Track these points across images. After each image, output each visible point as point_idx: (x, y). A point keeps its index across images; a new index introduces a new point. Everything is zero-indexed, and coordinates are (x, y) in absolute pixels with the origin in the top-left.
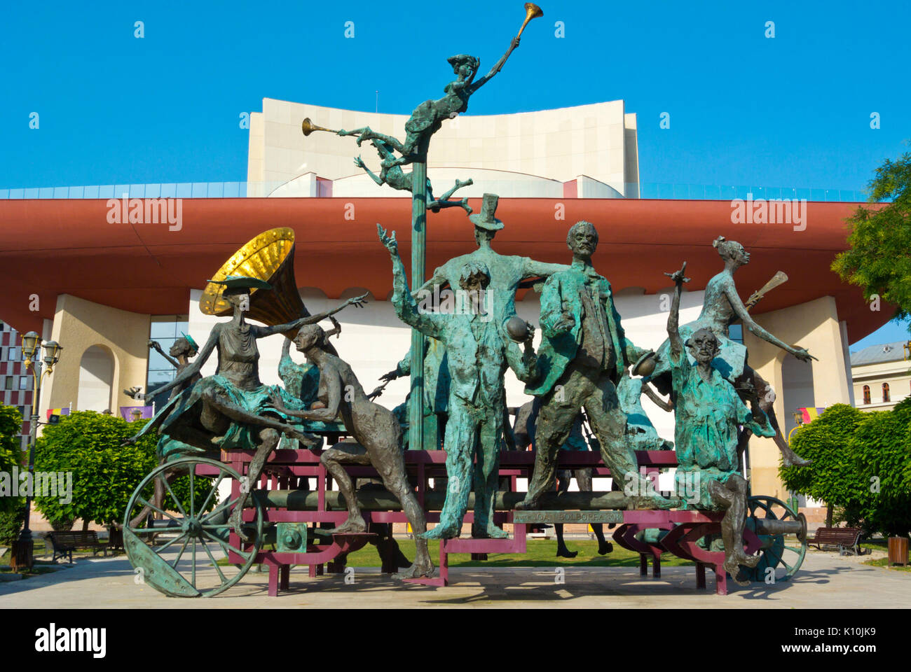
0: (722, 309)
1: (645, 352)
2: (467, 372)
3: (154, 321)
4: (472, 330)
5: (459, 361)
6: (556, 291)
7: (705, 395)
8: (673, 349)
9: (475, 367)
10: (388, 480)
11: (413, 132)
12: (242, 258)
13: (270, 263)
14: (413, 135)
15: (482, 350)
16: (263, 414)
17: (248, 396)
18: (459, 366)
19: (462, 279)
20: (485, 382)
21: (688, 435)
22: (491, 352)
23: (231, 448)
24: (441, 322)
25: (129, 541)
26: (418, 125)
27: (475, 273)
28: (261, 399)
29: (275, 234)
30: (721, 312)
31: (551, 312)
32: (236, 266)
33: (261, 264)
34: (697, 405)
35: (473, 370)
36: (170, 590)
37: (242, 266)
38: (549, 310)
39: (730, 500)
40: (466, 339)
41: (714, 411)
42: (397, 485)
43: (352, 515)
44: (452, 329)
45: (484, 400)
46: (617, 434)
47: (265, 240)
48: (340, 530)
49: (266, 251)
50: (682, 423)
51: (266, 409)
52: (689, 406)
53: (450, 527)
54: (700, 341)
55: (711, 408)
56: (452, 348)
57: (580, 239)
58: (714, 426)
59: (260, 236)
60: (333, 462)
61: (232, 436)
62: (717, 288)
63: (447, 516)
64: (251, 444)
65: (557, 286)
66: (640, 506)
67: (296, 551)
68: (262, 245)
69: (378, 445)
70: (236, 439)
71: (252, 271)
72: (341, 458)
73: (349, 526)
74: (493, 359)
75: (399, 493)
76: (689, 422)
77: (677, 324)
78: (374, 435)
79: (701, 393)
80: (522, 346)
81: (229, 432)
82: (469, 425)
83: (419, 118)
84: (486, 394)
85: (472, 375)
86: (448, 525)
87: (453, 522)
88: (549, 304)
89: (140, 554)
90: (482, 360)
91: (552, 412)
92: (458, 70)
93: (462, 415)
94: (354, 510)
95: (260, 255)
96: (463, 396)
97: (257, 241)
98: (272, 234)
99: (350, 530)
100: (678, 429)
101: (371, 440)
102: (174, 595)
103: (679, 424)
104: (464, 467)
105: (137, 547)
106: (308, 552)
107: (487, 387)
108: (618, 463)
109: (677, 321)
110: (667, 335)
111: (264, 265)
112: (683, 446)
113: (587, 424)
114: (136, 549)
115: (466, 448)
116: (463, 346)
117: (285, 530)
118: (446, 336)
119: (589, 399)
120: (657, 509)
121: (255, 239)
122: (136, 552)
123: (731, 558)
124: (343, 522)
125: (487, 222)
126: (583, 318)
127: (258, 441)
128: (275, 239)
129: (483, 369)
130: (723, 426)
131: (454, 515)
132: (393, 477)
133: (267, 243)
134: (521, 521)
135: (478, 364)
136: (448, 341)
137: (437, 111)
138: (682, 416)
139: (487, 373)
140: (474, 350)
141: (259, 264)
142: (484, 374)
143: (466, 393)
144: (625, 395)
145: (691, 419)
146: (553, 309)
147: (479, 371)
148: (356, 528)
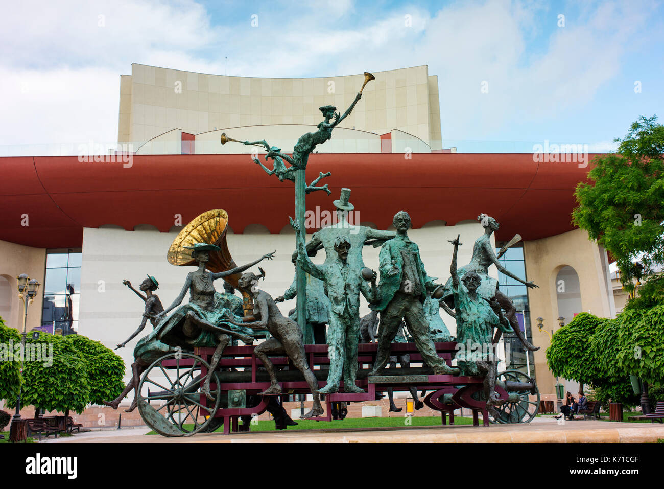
0: (483, 257)
1: (438, 285)
2: (339, 298)
3: (50, 253)
4: (342, 274)
5: (335, 292)
6: (388, 252)
7: (472, 309)
8: (454, 283)
9: (344, 296)
10: (296, 361)
11: (299, 152)
12: (191, 228)
13: (209, 231)
14: (299, 154)
15: (347, 286)
16: (220, 325)
17: (209, 315)
18: (335, 295)
19: (335, 246)
20: (350, 304)
21: (464, 333)
22: (352, 287)
23: (200, 345)
24: (324, 270)
25: (141, 404)
26: (302, 148)
27: (343, 242)
28: (219, 317)
29: (213, 213)
30: (483, 259)
31: (386, 264)
32: (188, 233)
33: (204, 232)
34: (468, 315)
35: (343, 298)
36: (166, 433)
37: (192, 233)
38: (384, 263)
39: (488, 369)
40: (339, 280)
41: (478, 318)
42: (301, 364)
43: (273, 384)
44: (330, 274)
45: (350, 315)
46: (423, 332)
47: (206, 217)
48: (266, 393)
49: (206, 224)
50: (460, 325)
51: (221, 323)
52: (464, 315)
53: (333, 386)
54: (469, 278)
55: (476, 317)
56: (330, 285)
57: (400, 222)
58: (478, 327)
59: (203, 214)
60: (262, 353)
61: (203, 339)
62: (480, 245)
63: (331, 381)
64: (214, 343)
65: (388, 249)
66: (437, 373)
67: (239, 407)
68: (204, 220)
69: (290, 341)
70: (205, 341)
71: (199, 236)
72: (266, 350)
73: (271, 390)
74: (354, 291)
75: (302, 369)
76: (464, 325)
77: (455, 269)
78: (287, 336)
79: (470, 308)
80: (370, 284)
81: (201, 337)
82: (341, 329)
83: (302, 144)
84: (350, 311)
85: (343, 300)
86: (332, 386)
87: (334, 384)
88: (384, 259)
89: (148, 412)
90: (348, 292)
91: (387, 320)
92: (326, 115)
93: (337, 323)
94: (274, 380)
95: (203, 226)
96: (338, 312)
97: (201, 217)
98: (211, 213)
99: (272, 393)
100: (458, 329)
101: (286, 339)
102: (169, 436)
103: (459, 326)
104: (339, 353)
105: (146, 408)
106: (246, 407)
107: (351, 307)
108: (425, 349)
109: (456, 267)
110: (450, 275)
111: (206, 232)
112: (461, 338)
113: (406, 328)
114: (145, 409)
115: (340, 342)
116: (337, 284)
117: (233, 395)
118: (327, 278)
119: (408, 312)
120: (447, 374)
121: (200, 216)
122: (146, 411)
123: (488, 401)
124: (267, 388)
125: (344, 206)
126: (403, 267)
127: (218, 342)
128: (213, 217)
129: (348, 297)
130: (484, 327)
131: (335, 380)
132: (299, 360)
133: (208, 219)
134: (372, 382)
135: (346, 294)
136: (328, 281)
137: (313, 140)
138: (460, 321)
139: (351, 299)
140: (343, 286)
141: (202, 232)
142: (349, 299)
143: (339, 311)
144: (429, 309)
145: (465, 323)
146: (387, 262)
147: (346, 298)
148: (276, 392)
